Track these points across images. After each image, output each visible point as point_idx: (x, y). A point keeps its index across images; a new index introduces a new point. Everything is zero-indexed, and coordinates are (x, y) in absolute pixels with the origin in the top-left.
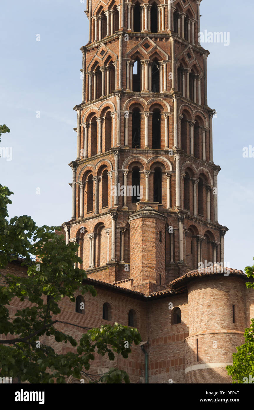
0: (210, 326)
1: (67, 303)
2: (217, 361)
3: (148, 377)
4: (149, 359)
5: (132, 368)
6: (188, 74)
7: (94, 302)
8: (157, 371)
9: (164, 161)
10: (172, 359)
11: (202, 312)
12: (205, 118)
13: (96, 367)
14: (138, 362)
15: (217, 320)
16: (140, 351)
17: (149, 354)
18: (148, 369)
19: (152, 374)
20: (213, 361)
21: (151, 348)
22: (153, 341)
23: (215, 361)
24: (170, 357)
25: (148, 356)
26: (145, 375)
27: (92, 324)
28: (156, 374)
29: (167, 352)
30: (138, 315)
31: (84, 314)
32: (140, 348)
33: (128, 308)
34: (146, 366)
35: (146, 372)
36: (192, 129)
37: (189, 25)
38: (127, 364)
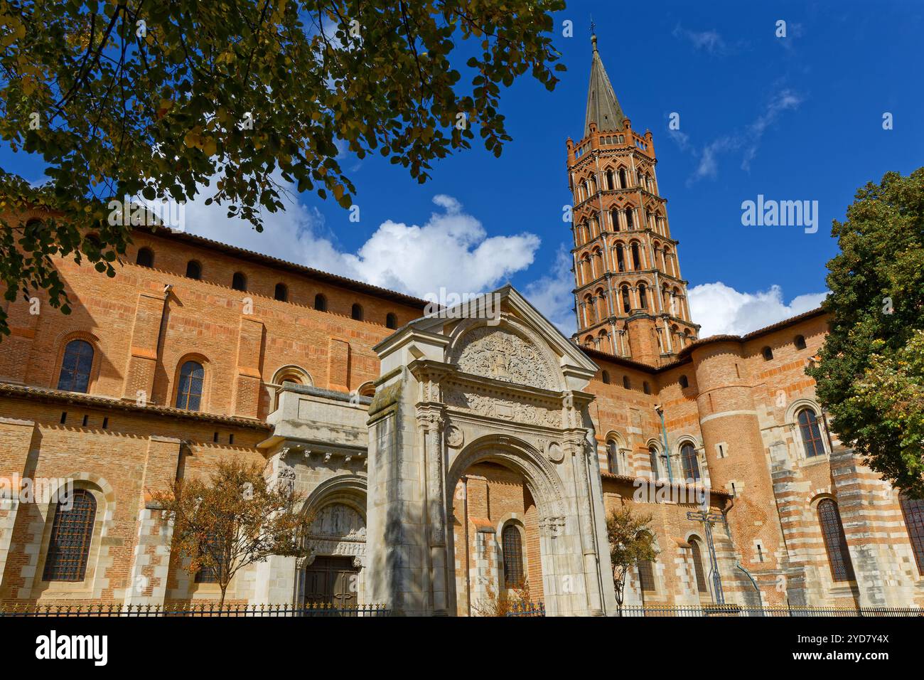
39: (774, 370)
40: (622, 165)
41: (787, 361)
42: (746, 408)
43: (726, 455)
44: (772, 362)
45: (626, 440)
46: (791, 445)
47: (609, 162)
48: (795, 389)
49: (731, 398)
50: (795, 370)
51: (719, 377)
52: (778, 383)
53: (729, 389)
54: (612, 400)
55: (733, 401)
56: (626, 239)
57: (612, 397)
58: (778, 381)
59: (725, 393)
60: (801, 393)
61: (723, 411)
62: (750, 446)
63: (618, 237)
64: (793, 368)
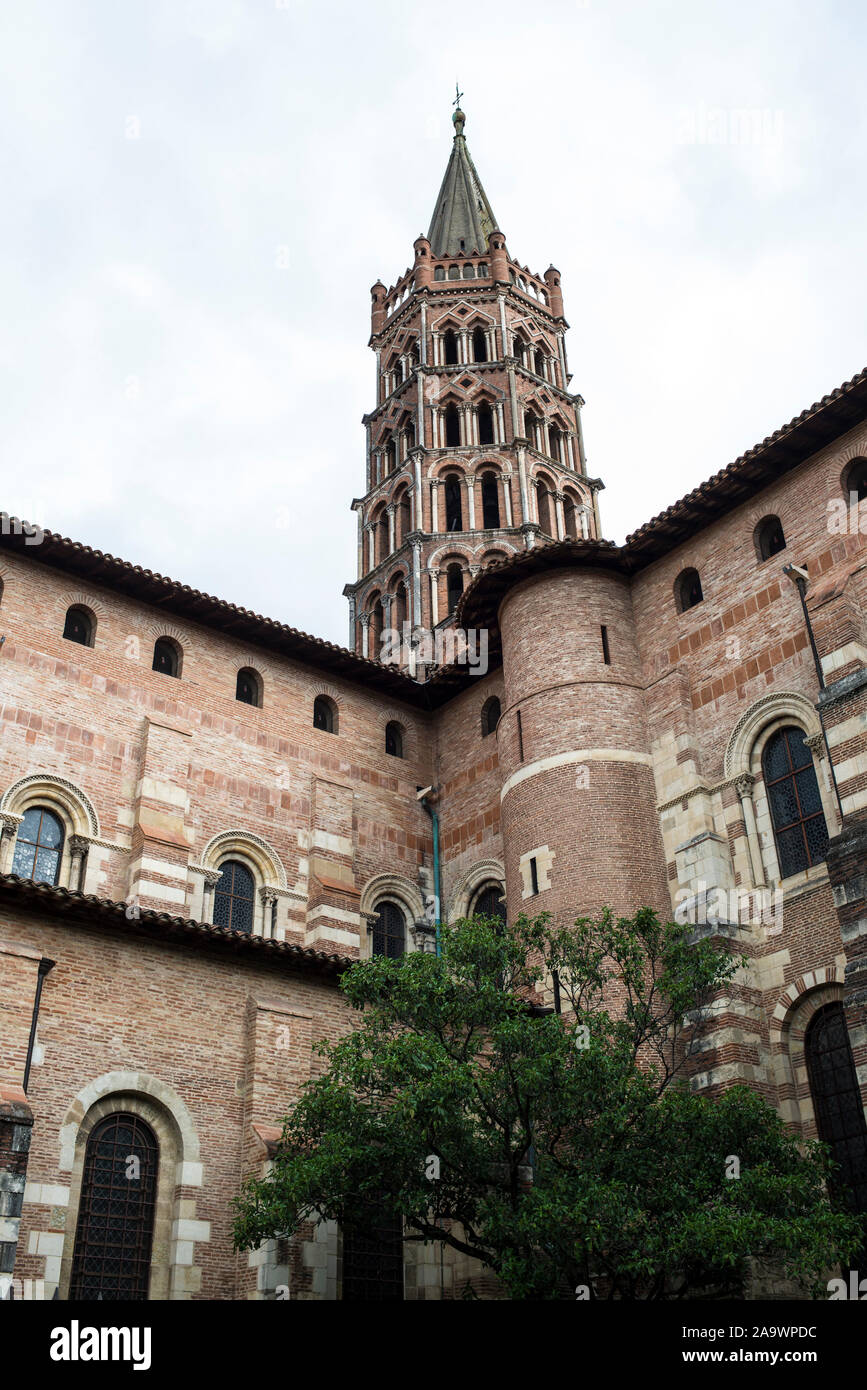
0: (547, 679)
1: (210, 675)
2: (567, 749)
3: (440, 867)
4: (442, 827)
5: (396, 845)
6: (546, 425)
7: (288, 687)
8: (458, 848)
9: (505, 547)
10: (488, 809)
11: (528, 654)
12: (584, 493)
13: (291, 826)
14: (413, 833)
15: (564, 659)
16: (419, 812)
17: (441, 816)
18: (440, 850)
19: (448, 859)
20: (558, 751)
21: (443, 803)
22: (448, 786)
23: (563, 750)
24: (482, 808)
25: (438, 822)
26: (433, 864)
27: (284, 733)
28: (455, 855)
29: (476, 800)
30: (411, 735)
31: (262, 708)
32: (419, 804)
33: (384, 716)
34: (435, 843)
35: (436, 857)
36: (560, 506)
37: (545, 366)
38: (382, 833)
39: (706, 629)
40: (478, 319)
41: (738, 598)
42: (617, 745)
43: (544, 884)
44: (700, 608)
45: (291, 867)
46: (740, 844)
47: (452, 313)
48: (754, 673)
49: (575, 715)
50: (755, 617)
51: (551, 661)
52: (713, 665)
53: (570, 692)
54: (258, 749)
55: (581, 723)
56: (470, 465)
57: (262, 740)
58: (712, 658)
59: (559, 702)
60: (770, 680)
61: (549, 753)
62: (618, 853)
63: (452, 457)
64: (752, 611)
